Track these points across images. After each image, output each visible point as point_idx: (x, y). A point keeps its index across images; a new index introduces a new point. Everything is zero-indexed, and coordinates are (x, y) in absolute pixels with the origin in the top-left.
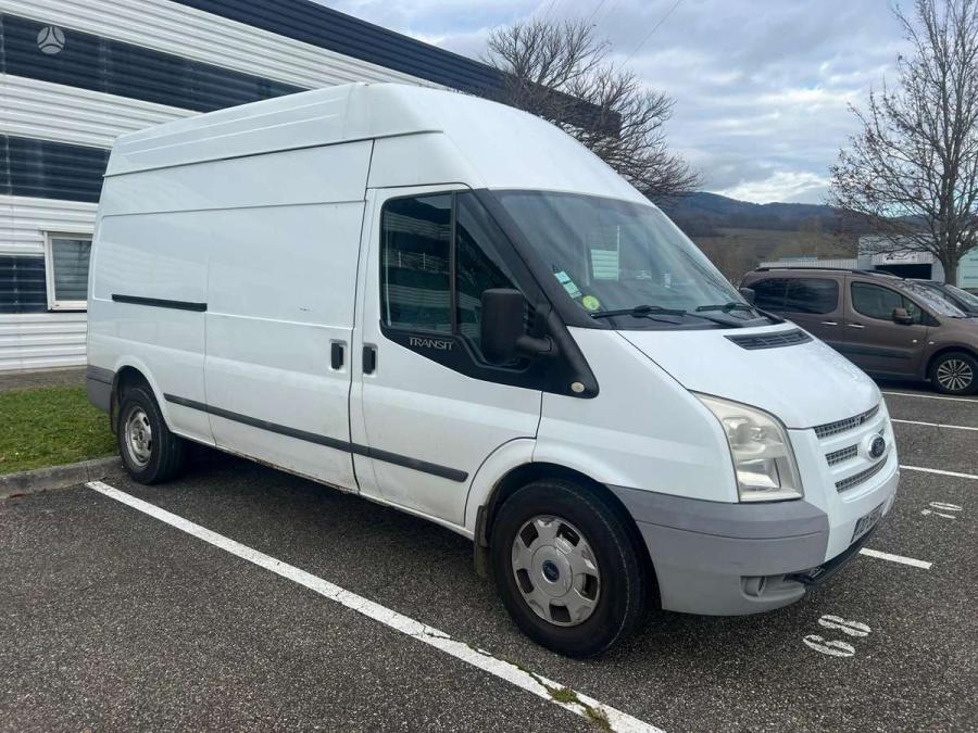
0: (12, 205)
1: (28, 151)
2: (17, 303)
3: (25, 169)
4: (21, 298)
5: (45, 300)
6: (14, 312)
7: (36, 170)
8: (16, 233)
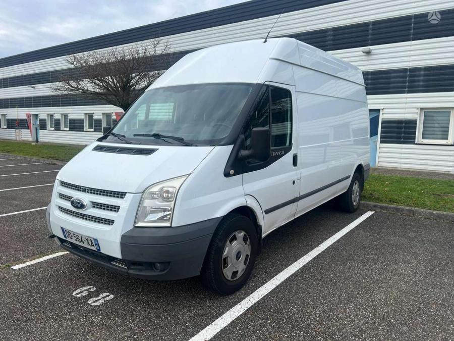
0: (406, 98)
1: (417, 73)
2: (402, 140)
3: (414, 81)
4: (404, 138)
5: (415, 139)
6: (401, 144)
7: (419, 81)
8: (407, 110)
